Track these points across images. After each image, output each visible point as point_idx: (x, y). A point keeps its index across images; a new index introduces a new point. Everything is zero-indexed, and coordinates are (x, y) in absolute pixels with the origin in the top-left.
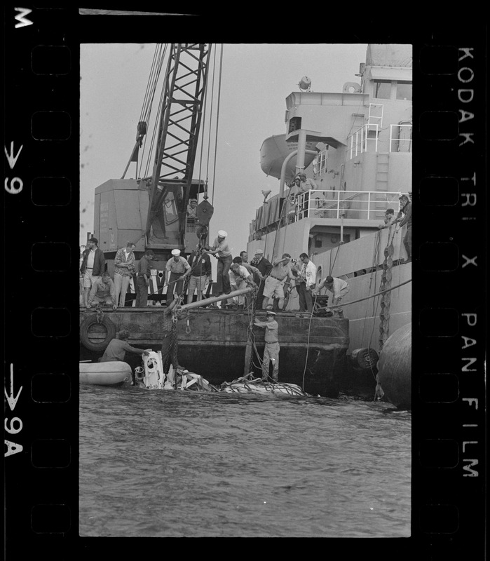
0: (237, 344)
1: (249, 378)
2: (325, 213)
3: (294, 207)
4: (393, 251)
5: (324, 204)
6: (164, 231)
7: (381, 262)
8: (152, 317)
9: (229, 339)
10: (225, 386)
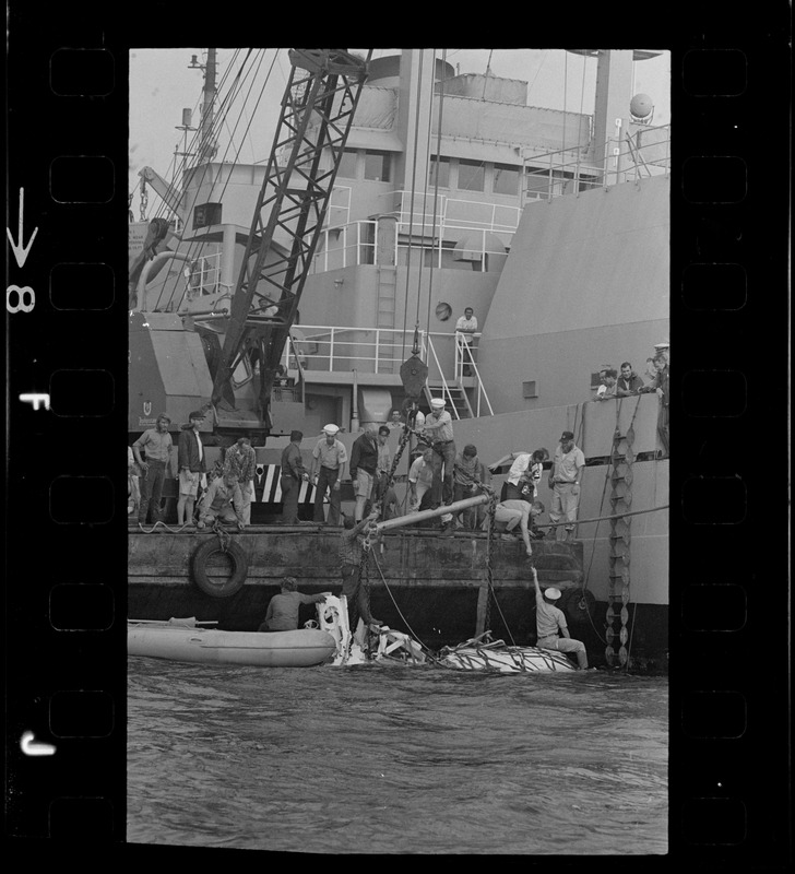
1: (484, 640)
8: (300, 542)
10: (448, 653)
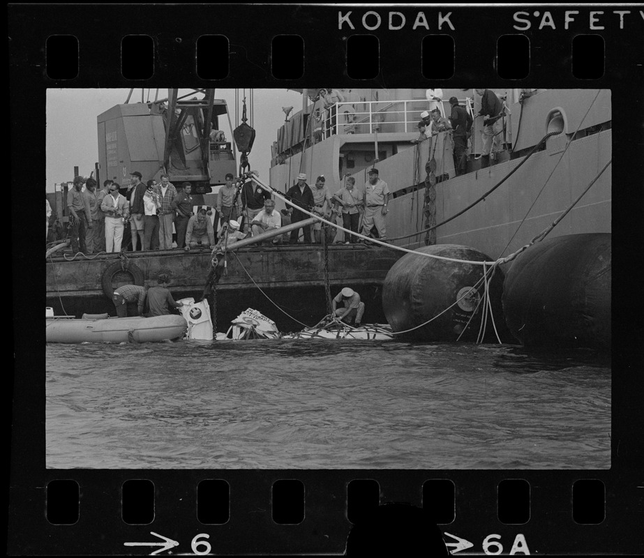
0: (283, 285)
2: (356, 128)
3: (320, 123)
4: (435, 165)
5: (355, 118)
6: (184, 161)
7: (423, 179)
8: (184, 261)
9: (273, 280)
